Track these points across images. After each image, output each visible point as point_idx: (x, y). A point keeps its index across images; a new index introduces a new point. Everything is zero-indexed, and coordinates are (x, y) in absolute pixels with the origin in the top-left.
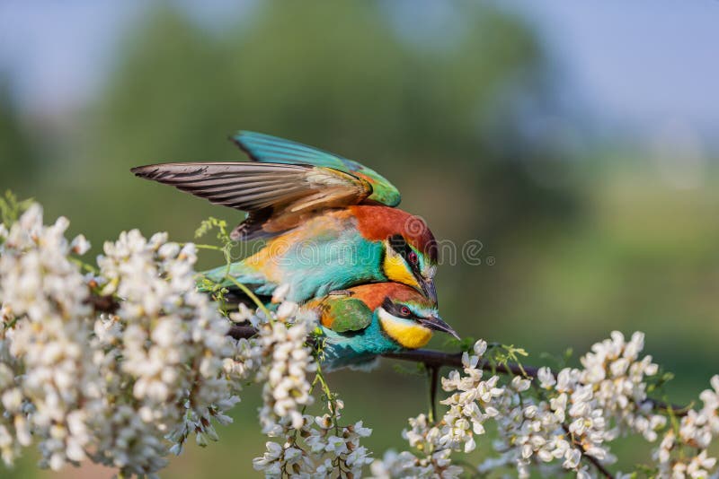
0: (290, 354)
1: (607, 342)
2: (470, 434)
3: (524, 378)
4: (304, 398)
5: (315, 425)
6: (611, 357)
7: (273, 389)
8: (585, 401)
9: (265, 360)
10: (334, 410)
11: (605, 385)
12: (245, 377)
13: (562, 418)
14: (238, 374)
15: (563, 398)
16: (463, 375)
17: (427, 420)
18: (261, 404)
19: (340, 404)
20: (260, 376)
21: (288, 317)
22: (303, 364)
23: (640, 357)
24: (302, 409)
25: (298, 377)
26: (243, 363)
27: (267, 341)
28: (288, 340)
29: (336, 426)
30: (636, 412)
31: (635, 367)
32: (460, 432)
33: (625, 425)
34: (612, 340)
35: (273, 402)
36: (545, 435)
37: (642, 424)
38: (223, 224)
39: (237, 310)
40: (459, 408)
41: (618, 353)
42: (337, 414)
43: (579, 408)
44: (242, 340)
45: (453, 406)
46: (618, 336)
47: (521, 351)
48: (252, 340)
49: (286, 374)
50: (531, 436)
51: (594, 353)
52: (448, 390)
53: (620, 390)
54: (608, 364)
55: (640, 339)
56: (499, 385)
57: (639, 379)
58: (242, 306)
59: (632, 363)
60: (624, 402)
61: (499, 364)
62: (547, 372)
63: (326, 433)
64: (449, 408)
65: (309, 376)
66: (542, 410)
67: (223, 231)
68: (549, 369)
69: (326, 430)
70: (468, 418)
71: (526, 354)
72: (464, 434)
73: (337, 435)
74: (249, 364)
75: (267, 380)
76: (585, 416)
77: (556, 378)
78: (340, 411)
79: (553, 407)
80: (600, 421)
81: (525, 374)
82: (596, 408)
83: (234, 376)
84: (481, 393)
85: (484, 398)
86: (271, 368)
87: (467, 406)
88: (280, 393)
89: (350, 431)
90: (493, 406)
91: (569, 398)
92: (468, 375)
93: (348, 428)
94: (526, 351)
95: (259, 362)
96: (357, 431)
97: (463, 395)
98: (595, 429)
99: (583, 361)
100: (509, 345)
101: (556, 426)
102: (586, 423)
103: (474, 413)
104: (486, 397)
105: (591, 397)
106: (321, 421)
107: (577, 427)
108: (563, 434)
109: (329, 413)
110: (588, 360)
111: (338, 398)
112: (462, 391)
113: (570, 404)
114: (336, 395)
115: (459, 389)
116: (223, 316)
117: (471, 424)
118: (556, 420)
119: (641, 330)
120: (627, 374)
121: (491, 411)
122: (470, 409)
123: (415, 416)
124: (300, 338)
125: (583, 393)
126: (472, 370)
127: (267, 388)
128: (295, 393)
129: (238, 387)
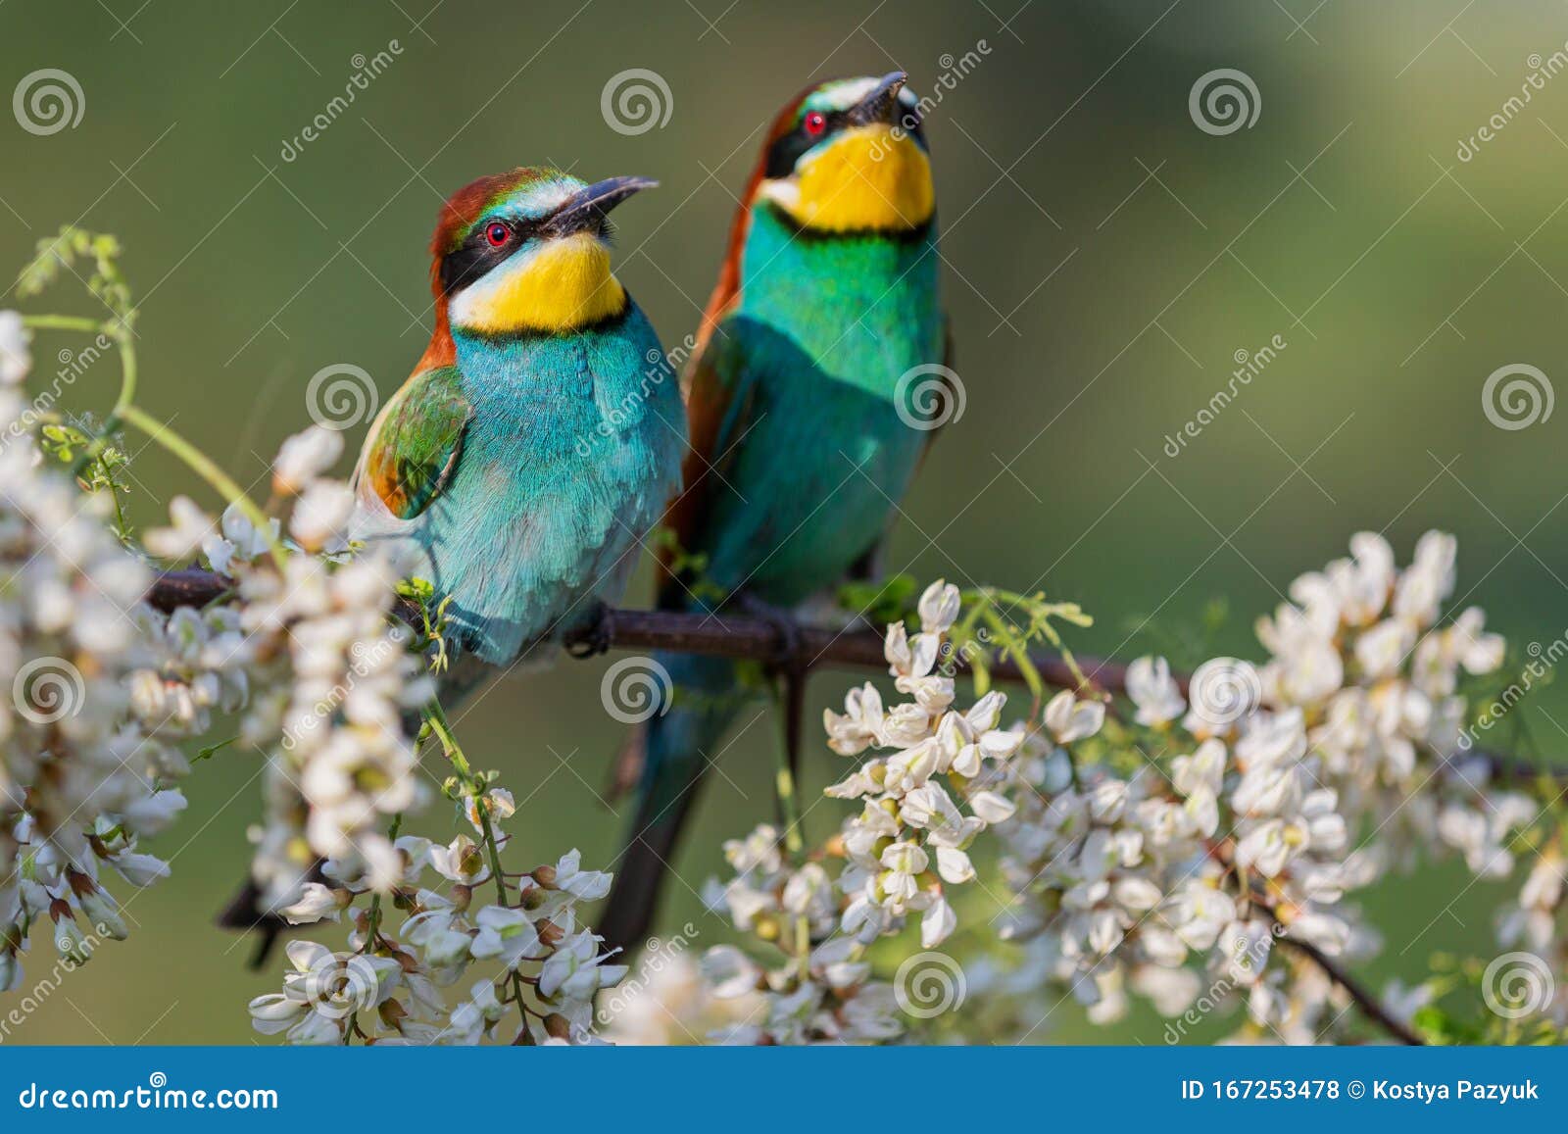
0: (346, 656)
1: (1341, 572)
2: (935, 890)
3: (1080, 696)
4: (400, 794)
5: (430, 876)
6: (1355, 617)
7: (298, 768)
8: (1281, 765)
9: (262, 674)
10: (485, 821)
11: (1344, 710)
12: (197, 730)
13: (1209, 822)
14: (175, 721)
15: (1212, 756)
16: (892, 698)
17: (781, 845)
18: (258, 814)
19: (504, 804)
20: (253, 730)
21: (329, 535)
22: (389, 685)
23: (1448, 612)
24: (392, 826)
25: (375, 728)
26: (189, 685)
27: (267, 618)
28: (336, 609)
29: (497, 873)
30: (1440, 792)
31: (1430, 648)
32: (897, 885)
33: (1407, 833)
34: (1356, 563)
35: (301, 811)
36: (1156, 875)
37: (1460, 827)
38: (105, 246)
39: (166, 522)
40: (889, 806)
41: (1377, 603)
42: (498, 835)
43: (1266, 790)
44: (184, 614)
45: (870, 802)
46: (1373, 552)
47: (1070, 611)
48: (215, 612)
49: (338, 719)
50: (1112, 879)
51: (1300, 607)
52: (848, 749)
53: (1389, 723)
54: (1346, 640)
55: (1444, 557)
56: (1004, 722)
57: (1447, 684)
58: (183, 509)
59: (1423, 631)
60: (1403, 758)
61: (1003, 658)
62: (1155, 672)
63: (469, 897)
64: (856, 806)
65: (409, 723)
66: (1140, 792)
67: (105, 269)
68: (1163, 666)
69: (467, 891)
70: (919, 835)
71: (1086, 621)
72: (912, 890)
73: (502, 902)
74: (205, 691)
75: (275, 740)
76: (1284, 814)
77: (1185, 694)
78: (504, 823)
79: (1180, 784)
80: (1332, 829)
81: (1084, 683)
82: (1318, 786)
83: (161, 730)
84: (951, 749)
85: (960, 765)
86: (288, 705)
87: (913, 797)
88: (324, 782)
89: (543, 885)
90: (992, 786)
91: (1231, 754)
92: (910, 698)
93: (534, 876)
94: (1085, 611)
95: (241, 681)
96: (564, 885)
97: (895, 763)
98: (1317, 856)
99: (1265, 632)
100: (1031, 594)
101: (1190, 845)
102: (1290, 835)
103: (938, 817)
104: (965, 761)
105: (1301, 751)
106: (445, 859)
107: (1259, 850)
108: (1214, 870)
109: (472, 833)
110: (1284, 631)
111: (496, 784)
112: (892, 751)
113: (1233, 772)
114: (491, 776)
115: (884, 743)
116: (121, 544)
117: (931, 850)
118: (1192, 830)
119: (1445, 526)
120: (1406, 671)
121: (989, 807)
122: (923, 805)
123: (743, 834)
124: (373, 601)
125: (1274, 738)
126: (918, 678)
127: (277, 767)
128: (369, 778)
129: (176, 761)
